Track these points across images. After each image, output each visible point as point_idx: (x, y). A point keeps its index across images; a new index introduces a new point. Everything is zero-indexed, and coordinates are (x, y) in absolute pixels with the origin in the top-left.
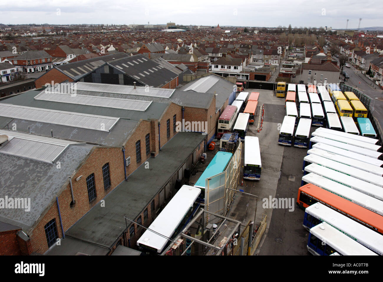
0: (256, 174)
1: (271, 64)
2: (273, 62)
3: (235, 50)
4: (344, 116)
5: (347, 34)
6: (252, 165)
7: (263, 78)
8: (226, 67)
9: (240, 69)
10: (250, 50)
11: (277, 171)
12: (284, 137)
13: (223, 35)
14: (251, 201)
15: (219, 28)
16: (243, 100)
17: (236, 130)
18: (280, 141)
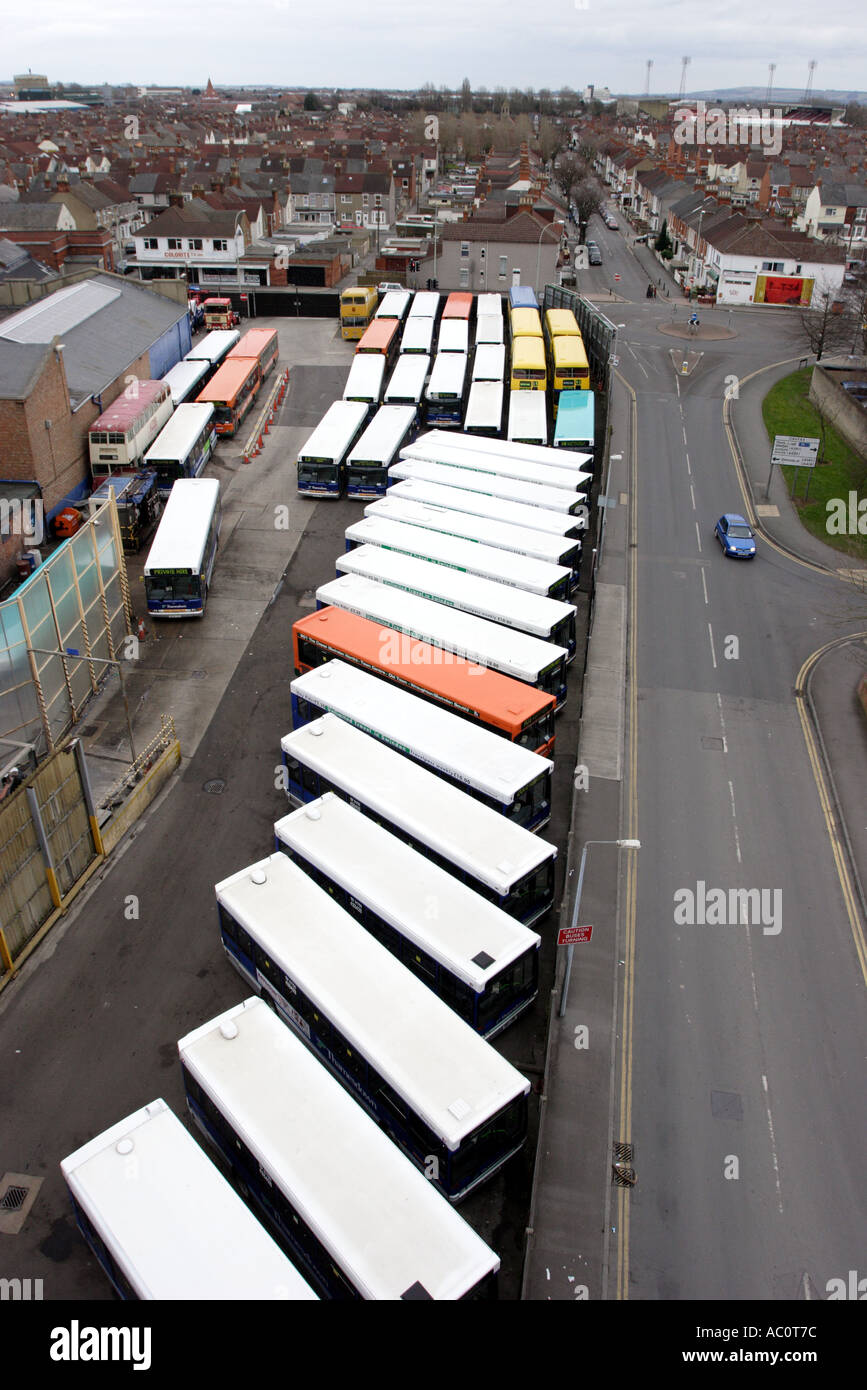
0: (186, 597)
1: (362, 225)
2: (370, 219)
3: (222, 180)
4: (522, 387)
5: (646, 114)
6: (169, 569)
7: (316, 276)
8: (185, 242)
9: (235, 248)
10: (288, 178)
11: (271, 579)
12: (315, 471)
13: (220, 121)
14: (160, 683)
15: (211, 96)
16: (209, 360)
17: (154, 463)
18: (302, 486)
